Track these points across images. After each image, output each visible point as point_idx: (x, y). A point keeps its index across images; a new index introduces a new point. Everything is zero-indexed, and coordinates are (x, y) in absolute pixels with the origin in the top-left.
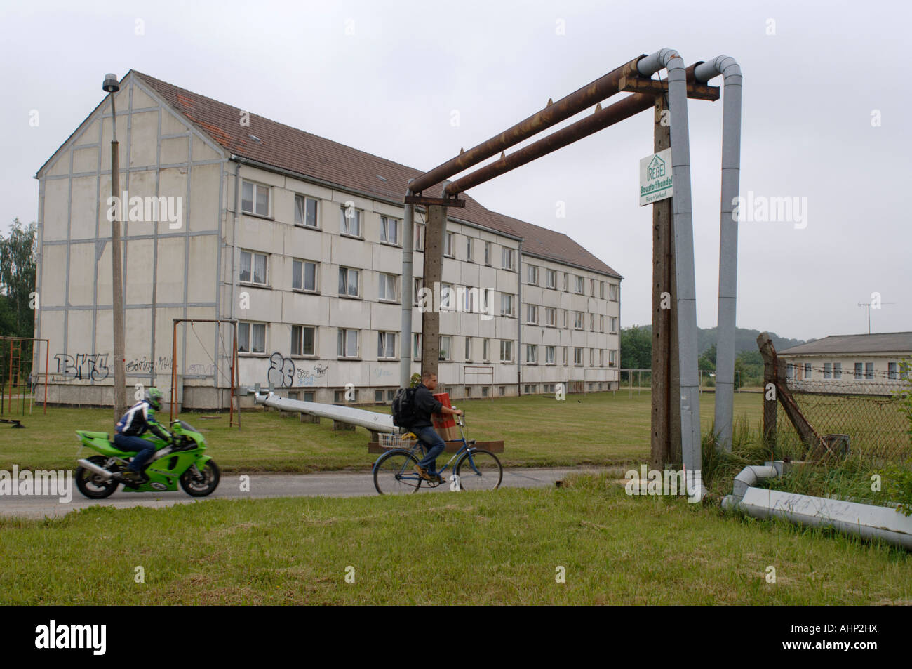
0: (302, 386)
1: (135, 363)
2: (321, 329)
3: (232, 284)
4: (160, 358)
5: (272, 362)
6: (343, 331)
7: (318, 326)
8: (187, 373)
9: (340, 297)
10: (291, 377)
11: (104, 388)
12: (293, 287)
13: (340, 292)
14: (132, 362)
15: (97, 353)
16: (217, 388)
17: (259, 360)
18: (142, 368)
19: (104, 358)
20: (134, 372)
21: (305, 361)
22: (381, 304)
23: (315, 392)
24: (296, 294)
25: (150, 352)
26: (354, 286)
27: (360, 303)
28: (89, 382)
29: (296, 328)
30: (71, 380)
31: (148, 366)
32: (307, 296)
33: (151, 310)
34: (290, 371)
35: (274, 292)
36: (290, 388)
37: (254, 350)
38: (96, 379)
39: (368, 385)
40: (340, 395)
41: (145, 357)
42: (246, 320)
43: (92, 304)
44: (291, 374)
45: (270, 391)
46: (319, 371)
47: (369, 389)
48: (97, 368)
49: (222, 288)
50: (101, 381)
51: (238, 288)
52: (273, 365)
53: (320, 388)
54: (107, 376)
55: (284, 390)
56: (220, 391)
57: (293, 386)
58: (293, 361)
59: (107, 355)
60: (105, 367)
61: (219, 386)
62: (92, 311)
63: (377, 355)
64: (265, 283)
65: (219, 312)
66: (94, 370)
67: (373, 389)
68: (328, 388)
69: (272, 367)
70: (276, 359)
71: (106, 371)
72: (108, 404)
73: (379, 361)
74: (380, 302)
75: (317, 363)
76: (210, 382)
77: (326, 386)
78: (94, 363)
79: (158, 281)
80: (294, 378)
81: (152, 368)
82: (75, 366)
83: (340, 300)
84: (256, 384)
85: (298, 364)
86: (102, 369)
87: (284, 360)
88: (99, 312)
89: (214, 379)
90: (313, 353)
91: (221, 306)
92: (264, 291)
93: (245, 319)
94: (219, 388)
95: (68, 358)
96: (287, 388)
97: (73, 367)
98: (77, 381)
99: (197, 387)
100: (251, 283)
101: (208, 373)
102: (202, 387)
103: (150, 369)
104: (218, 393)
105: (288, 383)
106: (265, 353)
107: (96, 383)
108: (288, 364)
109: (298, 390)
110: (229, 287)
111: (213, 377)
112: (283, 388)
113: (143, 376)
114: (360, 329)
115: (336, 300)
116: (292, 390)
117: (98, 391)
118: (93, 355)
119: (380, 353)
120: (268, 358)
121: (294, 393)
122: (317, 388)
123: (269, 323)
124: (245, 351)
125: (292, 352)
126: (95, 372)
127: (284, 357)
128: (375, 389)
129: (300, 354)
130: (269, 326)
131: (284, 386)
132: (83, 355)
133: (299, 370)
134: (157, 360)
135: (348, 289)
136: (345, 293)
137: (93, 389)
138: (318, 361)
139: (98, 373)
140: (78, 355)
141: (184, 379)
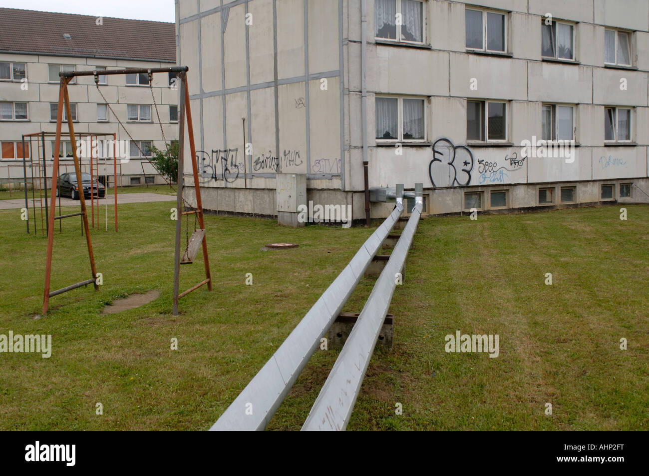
0: (485, 183)
1: (261, 160)
2: (514, 104)
3: (361, 42)
4: (285, 152)
5: (435, 152)
6: (551, 107)
7: (510, 101)
8: (312, 172)
9: (544, 61)
10: (468, 172)
11: (236, 190)
12: (467, 46)
13: (543, 53)
14: (259, 158)
15: (228, 149)
16: (344, 191)
17: (414, 150)
18: (268, 166)
19: (234, 153)
20: (261, 171)
21: (491, 149)
22: (607, 70)
23: (508, 190)
24: (471, 57)
25: (275, 144)
26: (568, 46)
27: (576, 68)
28: (222, 184)
29: (476, 105)
30: (208, 182)
31: (273, 163)
32: (490, 58)
33: (273, 88)
34: (466, 163)
35: (434, 54)
36: (467, 186)
37: (407, 136)
38: (229, 180)
39: (590, 179)
40: (548, 193)
41: (270, 152)
42: (389, 94)
43: (221, 89)
44: (468, 168)
45: (417, 195)
46: (513, 162)
47: (591, 183)
48: (229, 167)
49: (345, 47)
50: (232, 182)
51: (373, 48)
52: (437, 156)
53: (516, 185)
54: (237, 177)
55: (458, 190)
56: (350, 195)
57: (471, 184)
58: (470, 149)
59: (237, 150)
60: (235, 166)
61: (347, 190)
62: (221, 97)
63: (604, 138)
64: (422, 41)
65: (343, 83)
66: (226, 169)
67: (598, 183)
68: (528, 184)
69: (435, 159)
70: (441, 147)
71: (236, 170)
72: (241, 211)
73: (606, 146)
74: (606, 67)
75: (509, 152)
76: (336, 184)
77: (525, 182)
78: (226, 160)
79: (279, 50)
80: (471, 173)
81: (277, 165)
82: (211, 165)
83: (544, 64)
84: (397, 185)
85: (478, 154)
86: (233, 167)
87: (455, 148)
88: (227, 97)
89: (341, 179)
90: (504, 138)
91: (346, 74)
92: (418, 51)
93: (386, 91)
94: (347, 192)
95: (206, 156)
96: (461, 187)
97: (209, 166)
98: (214, 184)
99: (323, 190)
100: (396, 40)
101: (335, 171)
102: (330, 190)
103: (276, 166)
104: (346, 198)
105: (463, 179)
106: (425, 140)
107: (229, 185)
108: (462, 155)
109: (480, 189)
110: (357, 45)
111: (340, 176)
112: (455, 188)
113: (269, 176)
114: (577, 104)
115: (538, 65)
116: (470, 190)
117: (231, 193)
118: (225, 151)
119: (608, 136)
120: (429, 146)
121: (475, 193)
122: (510, 185)
123: (429, 97)
124: (392, 138)
125: (469, 137)
126: (228, 172)
127: (456, 144)
128: (602, 183)
129: (483, 139)
130: (429, 102)
131: (456, 185)
132: (217, 152)
133: (480, 162)
134: (281, 155)
135: (557, 49)
136: (552, 55)
137: (227, 192)
138: (510, 149)
139: (230, 172)
140: (213, 151)
141: (309, 179)
